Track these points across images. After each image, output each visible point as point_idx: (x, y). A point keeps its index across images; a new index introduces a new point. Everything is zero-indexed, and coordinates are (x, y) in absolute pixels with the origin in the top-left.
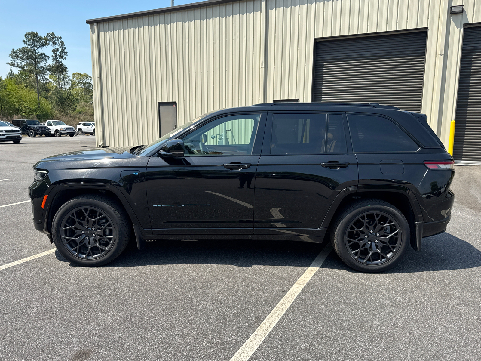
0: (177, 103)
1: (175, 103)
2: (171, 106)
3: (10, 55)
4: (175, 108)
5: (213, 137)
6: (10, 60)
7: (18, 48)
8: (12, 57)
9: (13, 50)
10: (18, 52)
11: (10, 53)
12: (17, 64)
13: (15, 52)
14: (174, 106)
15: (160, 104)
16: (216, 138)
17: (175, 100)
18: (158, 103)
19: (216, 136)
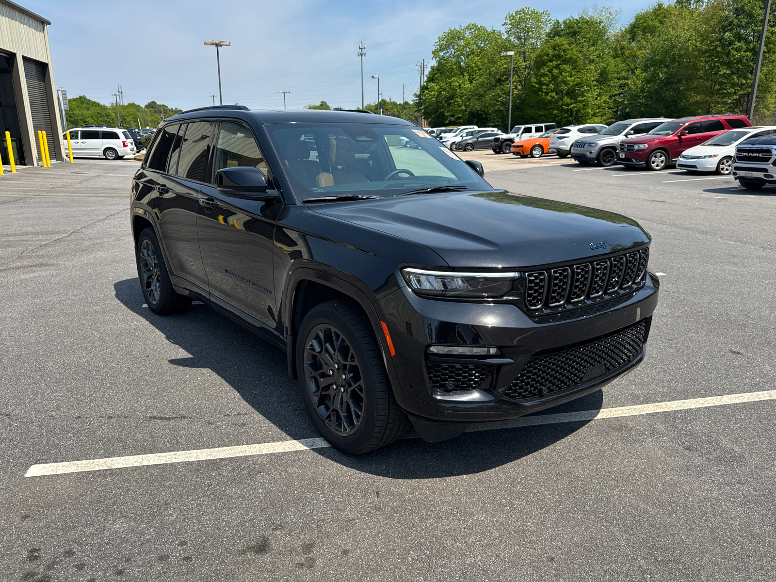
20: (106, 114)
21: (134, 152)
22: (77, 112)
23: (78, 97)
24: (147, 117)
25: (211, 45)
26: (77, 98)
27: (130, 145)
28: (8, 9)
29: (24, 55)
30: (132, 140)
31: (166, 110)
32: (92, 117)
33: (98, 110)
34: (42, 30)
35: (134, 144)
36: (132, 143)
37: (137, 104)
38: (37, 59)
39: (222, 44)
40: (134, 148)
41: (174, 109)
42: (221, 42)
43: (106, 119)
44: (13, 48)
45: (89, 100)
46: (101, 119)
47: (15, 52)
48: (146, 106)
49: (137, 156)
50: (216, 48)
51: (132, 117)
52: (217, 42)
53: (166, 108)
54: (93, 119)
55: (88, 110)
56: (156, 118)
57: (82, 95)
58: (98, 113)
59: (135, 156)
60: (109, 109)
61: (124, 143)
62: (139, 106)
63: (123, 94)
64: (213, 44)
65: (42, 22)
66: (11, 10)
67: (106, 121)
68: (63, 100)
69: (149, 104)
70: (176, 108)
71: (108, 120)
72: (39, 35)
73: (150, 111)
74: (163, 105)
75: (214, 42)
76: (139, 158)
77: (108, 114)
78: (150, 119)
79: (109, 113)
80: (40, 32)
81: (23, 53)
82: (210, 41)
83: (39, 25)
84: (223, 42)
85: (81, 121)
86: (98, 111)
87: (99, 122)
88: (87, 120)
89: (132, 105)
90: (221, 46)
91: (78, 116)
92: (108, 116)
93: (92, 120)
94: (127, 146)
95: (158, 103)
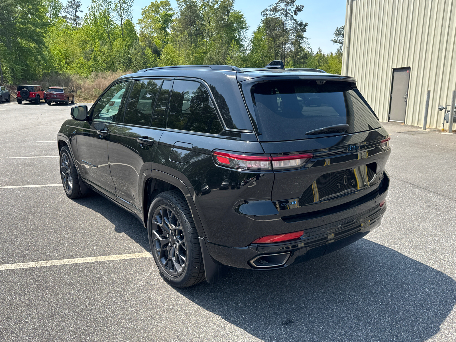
0: (411, 68)
1: (409, 68)
2: (405, 72)
3: (335, 33)
4: (409, 74)
5: (441, 109)
6: (334, 37)
7: (341, 26)
8: (336, 35)
9: (337, 28)
10: (341, 29)
11: (335, 31)
12: (339, 40)
13: (338, 30)
14: (408, 72)
15: (395, 70)
16: (446, 110)
17: (410, 64)
18: (392, 70)
19: (446, 107)
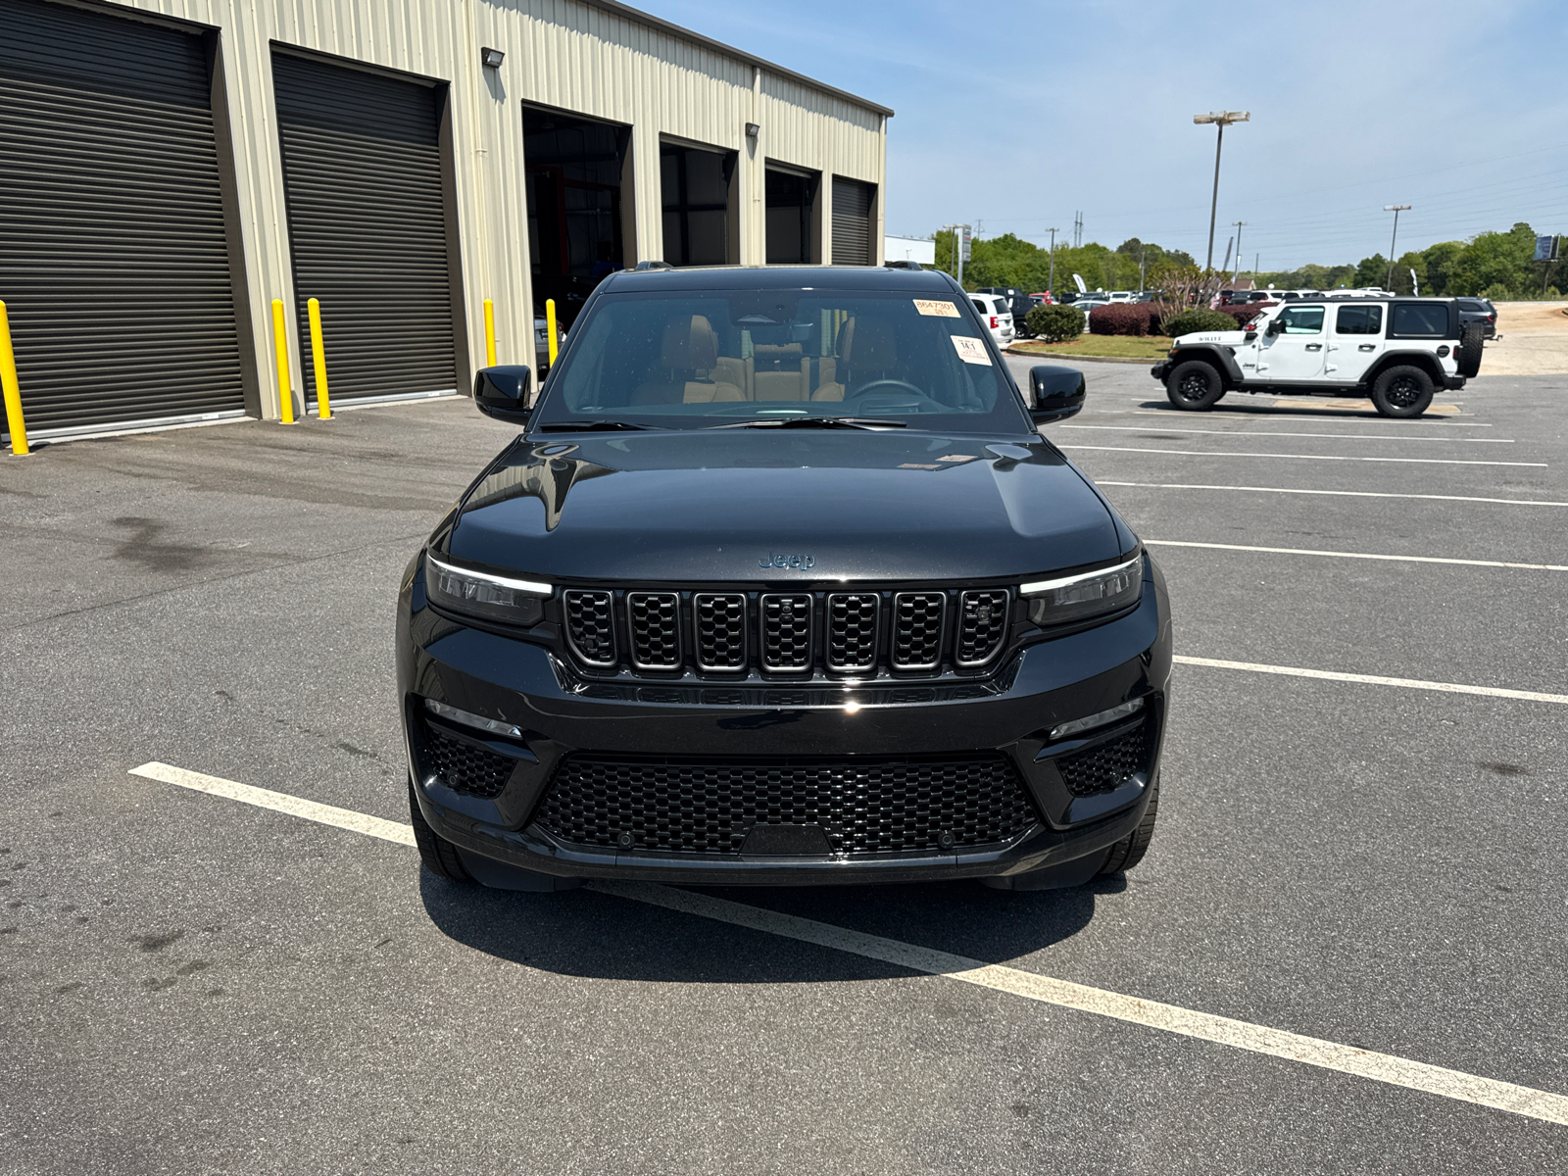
20: (1041, 266)
21: (1008, 338)
22: (993, 264)
23: (1002, 236)
24: (1114, 270)
25: (1208, 122)
26: (999, 239)
27: (1003, 326)
28: (820, 97)
29: (836, 173)
30: (1010, 314)
31: (1157, 255)
32: (1016, 272)
33: (1028, 258)
34: (877, 127)
35: (1012, 322)
36: (1007, 322)
37: (1101, 244)
38: (860, 178)
39: (1231, 118)
40: (1010, 330)
41: (1173, 251)
42: (1230, 114)
43: (1039, 275)
44: (819, 163)
45: (1020, 242)
46: (1030, 275)
47: (820, 169)
48: (1121, 249)
49: (1015, 345)
50: (1218, 127)
51: (1086, 270)
52: (1221, 116)
53: (1157, 251)
54: (1017, 276)
55: (1013, 258)
56: (1132, 270)
57: (1008, 233)
58: (1029, 265)
59: (1009, 345)
60: (1048, 256)
61: (992, 320)
62: (1105, 249)
63: (1084, 226)
64: (1212, 121)
65: (879, 114)
66: (825, 100)
67: (1039, 278)
68: (964, 243)
69: (1127, 245)
70: (1177, 251)
71: (1043, 277)
72: (870, 136)
73: (1124, 257)
74: (1153, 245)
75: (1213, 117)
76: (1016, 350)
77: (1044, 266)
78: (1120, 273)
79: (1046, 263)
80: (873, 130)
81: (834, 170)
82: (1206, 114)
83: (873, 119)
84: (1234, 114)
85: (997, 281)
86: (1028, 262)
87: (1026, 282)
88: (1006, 278)
89: (1093, 248)
90: (1230, 122)
91: (993, 272)
92: (1044, 269)
93: (1015, 278)
94: (997, 326)
95: (1144, 241)
